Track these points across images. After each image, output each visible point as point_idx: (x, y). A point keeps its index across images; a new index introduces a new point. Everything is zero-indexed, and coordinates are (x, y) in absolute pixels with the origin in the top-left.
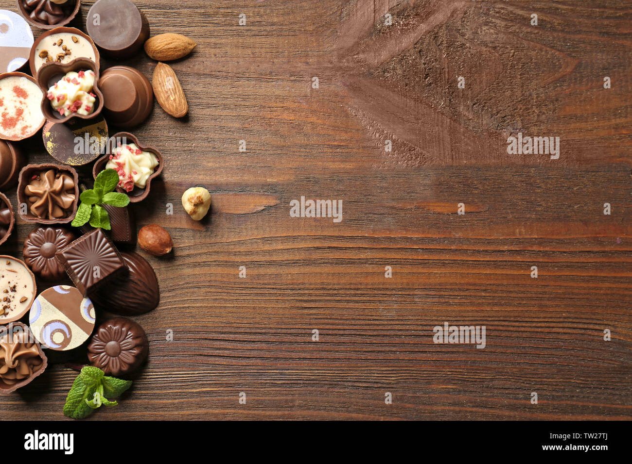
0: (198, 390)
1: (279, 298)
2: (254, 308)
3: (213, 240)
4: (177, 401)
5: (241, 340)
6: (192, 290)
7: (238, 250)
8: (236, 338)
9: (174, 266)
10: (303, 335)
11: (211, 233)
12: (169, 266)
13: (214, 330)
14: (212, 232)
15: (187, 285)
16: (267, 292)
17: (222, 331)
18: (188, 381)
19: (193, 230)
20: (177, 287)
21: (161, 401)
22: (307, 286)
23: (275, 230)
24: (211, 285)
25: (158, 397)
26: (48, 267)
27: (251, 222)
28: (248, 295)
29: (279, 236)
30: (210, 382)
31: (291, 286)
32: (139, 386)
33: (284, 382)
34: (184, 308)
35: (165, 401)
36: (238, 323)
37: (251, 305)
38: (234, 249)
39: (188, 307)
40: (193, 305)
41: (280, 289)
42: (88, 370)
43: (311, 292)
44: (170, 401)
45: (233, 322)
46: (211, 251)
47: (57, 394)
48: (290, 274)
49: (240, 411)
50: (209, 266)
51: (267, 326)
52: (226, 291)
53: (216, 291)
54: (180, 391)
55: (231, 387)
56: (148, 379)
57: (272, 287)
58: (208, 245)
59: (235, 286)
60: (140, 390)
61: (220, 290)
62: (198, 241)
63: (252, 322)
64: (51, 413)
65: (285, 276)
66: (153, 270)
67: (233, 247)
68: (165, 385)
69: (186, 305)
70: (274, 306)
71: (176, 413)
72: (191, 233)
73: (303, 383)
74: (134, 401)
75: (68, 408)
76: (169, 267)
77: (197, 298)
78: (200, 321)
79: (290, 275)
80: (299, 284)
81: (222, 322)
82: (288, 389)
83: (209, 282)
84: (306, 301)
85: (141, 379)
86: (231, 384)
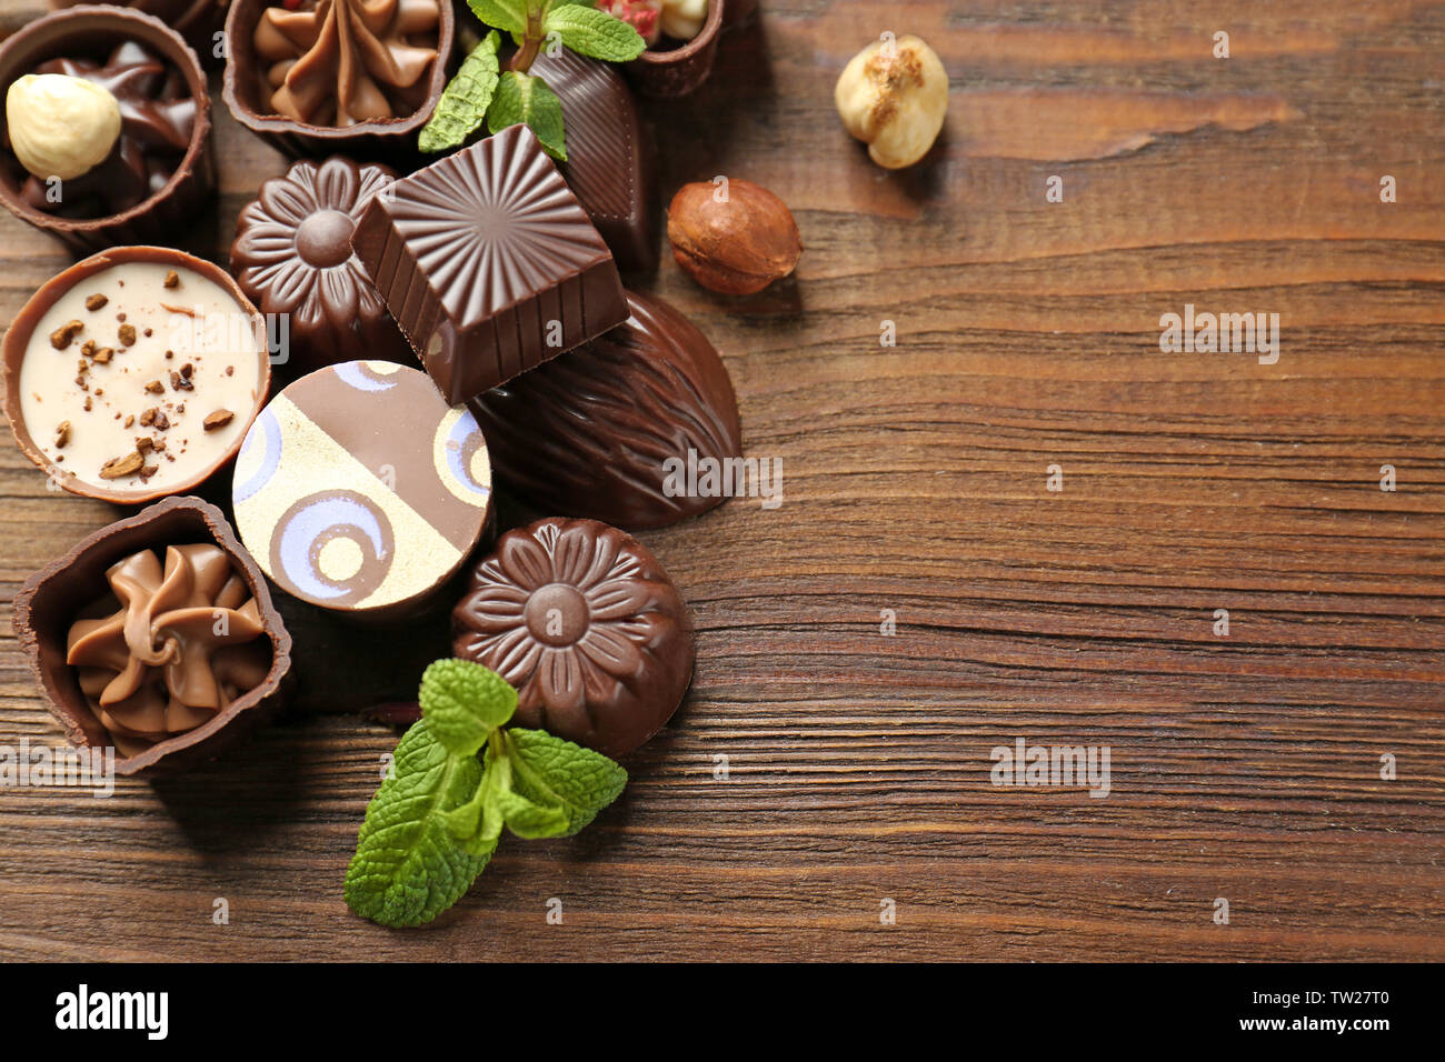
0: (891, 829)
1: (1221, 471)
2: (1118, 510)
3: (953, 255)
4: (803, 872)
5: (1066, 631)
6: (869, 437)
7: (1052, 291)
8: (1047, 623)
9: (802, 348)
10: (1321, 619)
11: (947, 231)
12: (781, 346)
13: (956, 593)
14: (949, 225)
15: (852, 420)
16: (1169, 450)
17: (987, 595)
18: (853, 793)
19: (876, 219)
20: (811, 426)
21: (740, 871)
22: (1332, 427)
23: (1195, 218)
24: (945, 418)
25: (727, 850)
26: (321, 299)
27: (1101, 191)
28: (1092, 458)
29: (1212, 239)
30: (944, 798)
31: (1267, 428)
32: (652, 806)
33: (1250, 805)
34: (836, 503)
35: (754, 871)
36: (1054, 567)
37: (1107, 500)
38: (1033, 287)
39: (855, 503)
40: (872, 494)
41: (1221, 438)
42: (450, 674)
43: (1348, 450)
44: (776, 871)
45: (1034, 562)
46: (943, 292)
47: (320, 827)
48: (1260, 381)
49: (1069, 923)
50: (939, 347)
51: (1174, 580)
52: (1005, 442)
53: (967, 442)
54: (817, 829)
55: (1029, 819)
56: (691, 776)
57: (1189, 428)
58: (935, 272)
59: (1038, 424)
60: (655, 821)
61: (981, 441)
62: (894, 258)
63: (1109, 564)
64: (298, 903)
65: (1243, 387)
66: (719, 360)
67: (1030, 279)
68: (759, 804)
69: (847, 495)
70: (1200, 503)
71: (802, 920)
72: (867, 230)
73: (1331, 815)
74: (629, 866)
75: (363, 870)
76: (783, 351)
77: (890, 468)
78: (901, 558)
79: (1257, 387)
80: (1299, 420)
81: (988, 563)
82: (1265, 836)
83: (938, 406)
84: (1327, 486)
85: (661, 777)
86: (1025, 807)
